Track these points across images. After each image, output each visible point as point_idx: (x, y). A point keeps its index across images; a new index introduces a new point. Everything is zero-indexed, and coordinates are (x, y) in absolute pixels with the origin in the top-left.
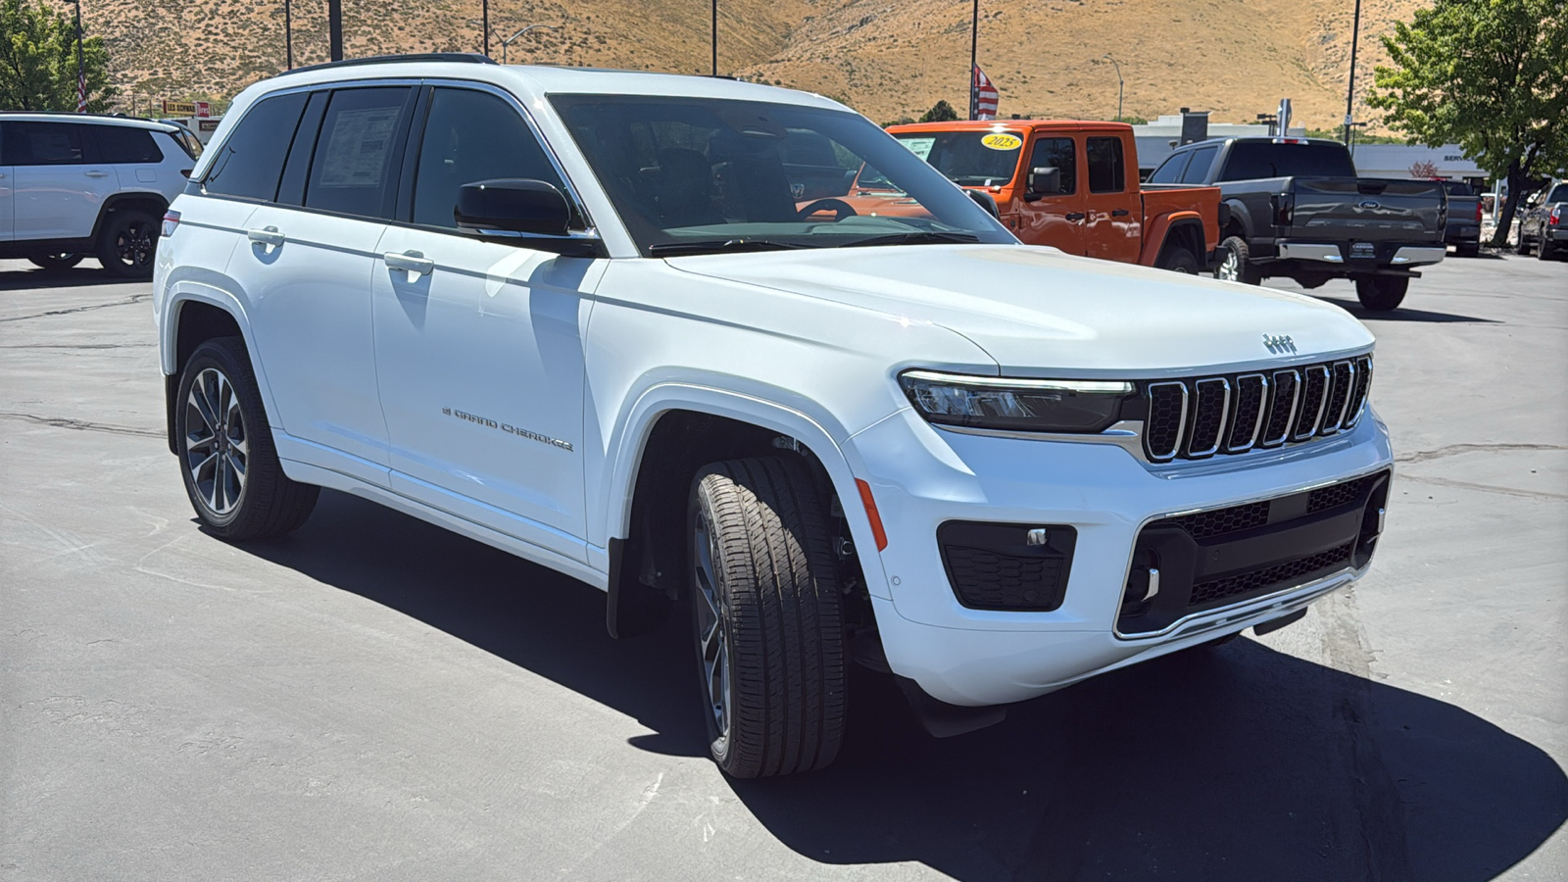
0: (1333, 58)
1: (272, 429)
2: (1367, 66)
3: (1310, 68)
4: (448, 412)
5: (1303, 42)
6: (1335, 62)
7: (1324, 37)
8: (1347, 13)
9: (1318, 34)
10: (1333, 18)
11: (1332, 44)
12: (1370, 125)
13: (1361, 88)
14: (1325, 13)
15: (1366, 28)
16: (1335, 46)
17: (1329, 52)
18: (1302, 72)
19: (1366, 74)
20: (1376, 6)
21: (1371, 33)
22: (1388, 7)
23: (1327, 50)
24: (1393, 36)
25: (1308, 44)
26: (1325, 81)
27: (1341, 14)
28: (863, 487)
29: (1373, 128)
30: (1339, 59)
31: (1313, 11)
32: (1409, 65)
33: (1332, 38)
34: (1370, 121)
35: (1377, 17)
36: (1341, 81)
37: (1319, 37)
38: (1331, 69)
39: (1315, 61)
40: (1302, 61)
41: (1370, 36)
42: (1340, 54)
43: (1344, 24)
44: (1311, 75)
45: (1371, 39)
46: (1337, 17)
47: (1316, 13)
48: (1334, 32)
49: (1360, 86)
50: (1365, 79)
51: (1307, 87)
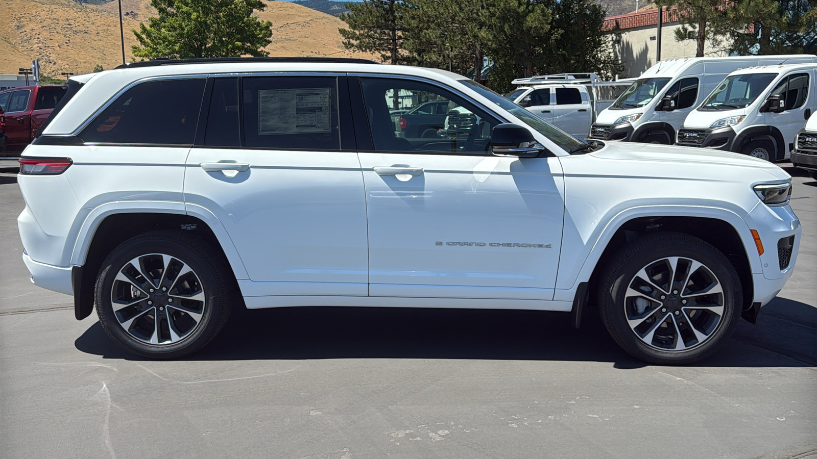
0: (26, 38)
1: (238, 281)
2: (45, 42)
3: (14, 43)
4: (440, 244)
5: (7, 29)
6: (27, 40)
7: (18, 26)
8: (28, 14)
9: (14, 24)
10: (21, 16)
11: (23, 30)
12: (53, 74)
13: (44, 54)
14: (16, 13)
15: (41, 22)
16: (25, 31)
17: (23, 34)
18: (9, 45)
19: (46, 47)
20: (44, 10)
21: (44, 25)
22: (51, 12)
23: (21, 33)
24: (139, 31)
25: (10, 30)
26: (23, 50)
27: (25, 14)
28: (754, 233)
29: (55, 75)
30: (29, 39)
31: (9, 12)
32: (148, 46)
33: (23, 26)
34: (53, 72)
35: (46, 17)
36: (32, 50)
37: (15, 26)
38: (25, 44)
39: (15, 39)
40: (8, 39)
41: (44, 26)
42: (29, 35)
43: (28, 19)
44: (14, 46)
45: (44, 28)
46: (23, 15)
47: (10, 13)
48: (23, 24)
49: (43, 53)
50: (45, 49)
51: (13, 53)
